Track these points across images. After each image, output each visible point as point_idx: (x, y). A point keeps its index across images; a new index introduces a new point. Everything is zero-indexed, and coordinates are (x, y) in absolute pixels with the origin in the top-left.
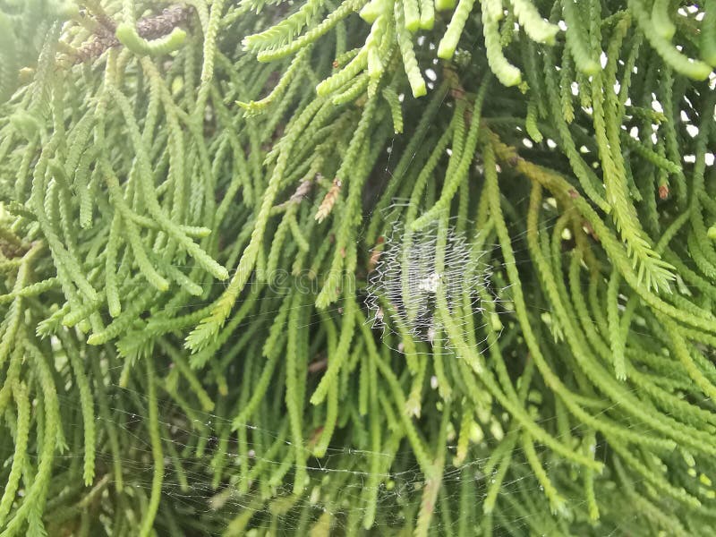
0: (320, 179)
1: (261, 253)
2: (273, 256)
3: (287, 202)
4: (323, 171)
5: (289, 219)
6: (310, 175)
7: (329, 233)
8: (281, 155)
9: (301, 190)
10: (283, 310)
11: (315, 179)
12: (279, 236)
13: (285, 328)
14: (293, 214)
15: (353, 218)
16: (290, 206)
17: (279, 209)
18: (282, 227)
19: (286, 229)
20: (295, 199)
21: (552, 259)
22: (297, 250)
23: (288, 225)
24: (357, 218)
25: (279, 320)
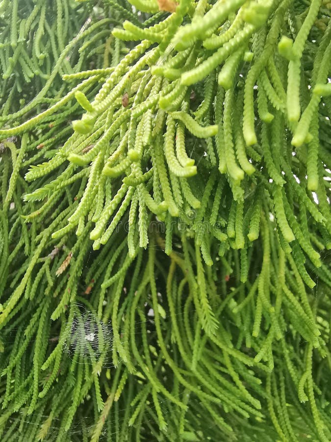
0: (65, 248)
1: (29, 282)
2: (35, 285)
3: (46, 257)
4: (66, 244)
5: (46, 266)
6: (59, 245)
7: (68, 273)
8: (43, 239)
9: (54, 252)
10: (38, 310)
11: (62, 247)
12: (39, 275)
13: (38, 320)
14: (48, 264)
15: (77, 272)
16: (47, 260)
17: (41, 260)
18: (41, 271)
19: (43, 272)
20: (51, 256)
21: (177, 300)
22: (47, 283)
23: (45, 270)
24: (79, 273)
25: (35, 316)
